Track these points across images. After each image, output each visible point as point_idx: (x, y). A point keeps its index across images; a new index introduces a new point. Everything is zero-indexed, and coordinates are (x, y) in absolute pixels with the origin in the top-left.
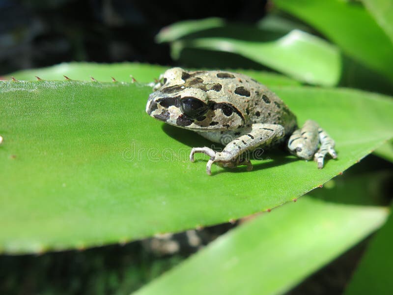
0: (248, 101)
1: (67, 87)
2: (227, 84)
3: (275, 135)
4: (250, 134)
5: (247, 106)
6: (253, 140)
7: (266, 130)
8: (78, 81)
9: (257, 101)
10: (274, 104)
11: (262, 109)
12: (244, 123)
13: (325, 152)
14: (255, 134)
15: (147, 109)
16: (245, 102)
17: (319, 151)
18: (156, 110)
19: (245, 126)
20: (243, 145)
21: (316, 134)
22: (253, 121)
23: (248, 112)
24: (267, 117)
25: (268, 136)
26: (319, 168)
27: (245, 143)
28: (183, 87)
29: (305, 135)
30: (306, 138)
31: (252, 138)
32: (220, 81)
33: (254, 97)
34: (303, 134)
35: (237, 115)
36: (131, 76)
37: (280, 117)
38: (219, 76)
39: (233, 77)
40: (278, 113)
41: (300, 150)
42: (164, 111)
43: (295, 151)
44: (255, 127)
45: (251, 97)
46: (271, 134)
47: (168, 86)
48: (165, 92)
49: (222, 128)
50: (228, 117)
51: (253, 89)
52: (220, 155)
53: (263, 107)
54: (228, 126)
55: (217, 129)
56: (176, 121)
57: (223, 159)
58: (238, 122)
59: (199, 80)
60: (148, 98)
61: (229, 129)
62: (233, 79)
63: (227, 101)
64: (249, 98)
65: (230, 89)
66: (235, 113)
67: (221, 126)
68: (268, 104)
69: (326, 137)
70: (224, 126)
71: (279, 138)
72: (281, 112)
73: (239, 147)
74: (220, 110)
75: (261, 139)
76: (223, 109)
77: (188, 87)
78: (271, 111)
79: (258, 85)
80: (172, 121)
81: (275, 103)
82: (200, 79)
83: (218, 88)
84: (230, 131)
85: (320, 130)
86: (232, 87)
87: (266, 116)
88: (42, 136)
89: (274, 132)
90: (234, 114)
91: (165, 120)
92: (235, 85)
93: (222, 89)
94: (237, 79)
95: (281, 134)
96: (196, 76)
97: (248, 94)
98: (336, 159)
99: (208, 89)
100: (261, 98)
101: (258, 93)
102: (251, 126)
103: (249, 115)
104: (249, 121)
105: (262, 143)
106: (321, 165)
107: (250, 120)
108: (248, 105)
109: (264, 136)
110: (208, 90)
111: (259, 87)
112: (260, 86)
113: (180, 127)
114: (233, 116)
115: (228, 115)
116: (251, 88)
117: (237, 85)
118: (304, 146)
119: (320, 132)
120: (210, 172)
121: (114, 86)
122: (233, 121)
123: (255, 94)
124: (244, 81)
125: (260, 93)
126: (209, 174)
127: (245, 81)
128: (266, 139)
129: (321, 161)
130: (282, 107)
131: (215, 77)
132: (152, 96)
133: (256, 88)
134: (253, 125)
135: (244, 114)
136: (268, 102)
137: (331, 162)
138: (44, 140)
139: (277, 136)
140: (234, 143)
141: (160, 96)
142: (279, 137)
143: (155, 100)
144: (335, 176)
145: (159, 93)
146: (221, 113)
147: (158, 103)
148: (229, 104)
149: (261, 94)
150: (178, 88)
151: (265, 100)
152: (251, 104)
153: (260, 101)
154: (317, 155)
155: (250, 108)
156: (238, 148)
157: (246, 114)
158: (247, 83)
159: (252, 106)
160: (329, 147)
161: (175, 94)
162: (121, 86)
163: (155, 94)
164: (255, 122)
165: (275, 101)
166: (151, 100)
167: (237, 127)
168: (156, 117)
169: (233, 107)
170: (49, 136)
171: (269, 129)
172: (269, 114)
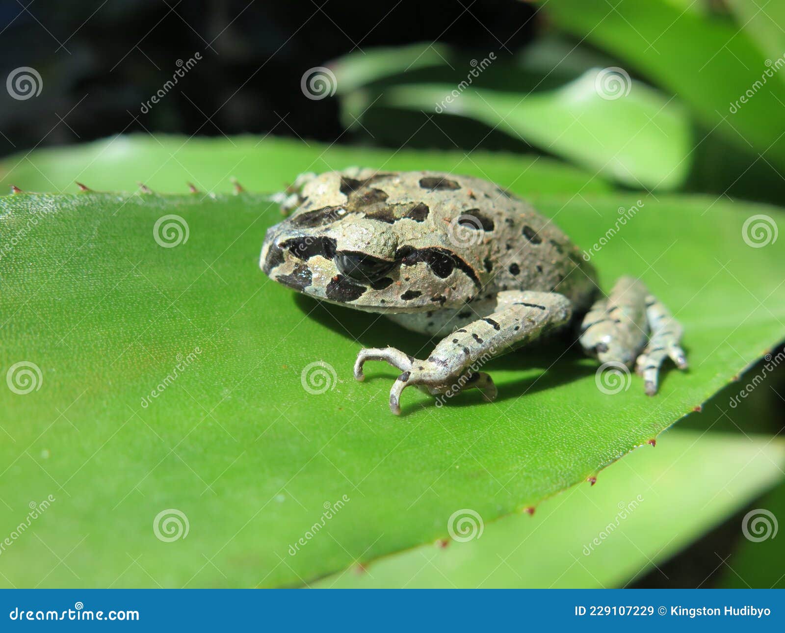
0: (489, 242)
1: (81, 208)
2: (442, 203)
3: (548, 320)
4: (492, 317)
5: (486, 253)
6: (498, 332)
7: (529, 308)
8: (109, 194)
9: (511, 239)
10: (550, 245)
11: (523, 257)
12: (480, 293)
13: (660, 355)
14: (504, 318)
15: (263, 262)
16: (482, 243)
17: (647, 351)
18: (281, 265)
19: (482, 297)
20: (474, 345)
21: (640, 311)
22: (501, 284)
23: (488, 265)
24: (535, 276)
25: (533, 322)
26: (647, 394)
27: (480, 341)
28: (342, 212)
29: (616, 314)
30: (618, 321)
31: (497, 327)
32: (427, 197)
33: (504, 231)
34: (612, 310)
35: (464, 274)
36: (233, 179)
37: (562, 273)
38: (424, 184)
39: (456, 187)
40: (559, 265)
41: (605, 349)
42: (299, 269)
43: (595, 350)
44: (505, 299)
45: (497, 233)
46: (540, 317)
47: (310, 210)
48: (301, 223)
49: (429, 306)
50: (444, 280)
51: (500, 214)
52: (421, 368)
53: (526, 254)
54: (443, 300)
55: (419, 307)
56: (325, 290)
57: (428, 378)
58: (466, 289)
59: (378, 195)
60: (264, 238)
61: (445, 305)
62: (457, 191)
63: (440, 245)
64: (490, 234)
65: (448, 216)
66: (459, 271)
67: (428, 301)
68: (536, 246)
69: (662, 317)
70: (433, 300)
71: (559, 325)
72: (566, 263)
73: (466, 351)
74: (425, 264)
75: (517, 328)
76: (430, 261)
77: (352, 212)
78: (543, 260)
79: (511, 203)
80: (316, 290)
81: (553, 242)
82: (379, 191)
83: (419, 213)
84: (448, 309)
85: (649, 299)
86: (454, 210)
87: (533, 273)
88: (10, 326)
89: (546, 312)
90: (457, 272)
91: (301, 288)
92: (459, 205)
93: (430, 216)
94: (464, 191)
95: (562, 315)
96: (373, 186)
97: (488, 225)
98: (686, 371)
99: (398, 216)
100: (520, 232)
101: (511, 222)
102: (496, 296)
103: (492, 272)
104: (490, 286)
105: (519, 339)
106: (652, 388)
107: (494, 284)
108: (490, 251)
109: (523, 323)
110: (398, 219)
111: (515, 209)
112: (518, 205)
113: (336, 302)
114: (454, 277)
115: (443, 276)
116: (496, 210)
117: (464, 206)
118: (615, 339)
119: (649, 305)
120: (399, 407)
121: (192, 202)
122: (454, 289)
123: (505, 225)
124: (480, 195)
125: (516, 222)
126: (396, 412)
127: (482, 195)
128: (529, 329)
129: (651, 376)
130: (566, 250)
131: (414, 187)
132: (273, 233)
133: (508, 210)
134: (500, 294)
135: (480, 271)
136: (537, 241)
137: (674, 377)
138: (16, 335)
139: (554, 320)
140: (455, 341)
141: (289, 232)
142: (557, 322)
143: (278, 243)
144: (685, 415)
145: (288, 226)
146: (426, 271)
147: (286, 250)
148: (444, 250)
149: (520, 223)
150: (332, 214)
151: (529, 237)
152: (495, 248)
153: (517, 240)
154: (642, 361)
155: (493, 258)
156: (462, 352)
157: (485, 270)
158: (487, 200)
159: (498, 251)
160: (671, 341)
161: (323, 227)
162: (208, 203)
163: (279, 229)
164: (505, 288)
165: (552, 237)
166: (270, 243)
167: (464, 301)
168: (282, 280)
169: (455, 257)
170: (28, 326)
171: (535, 306)
172: (540, 269)
